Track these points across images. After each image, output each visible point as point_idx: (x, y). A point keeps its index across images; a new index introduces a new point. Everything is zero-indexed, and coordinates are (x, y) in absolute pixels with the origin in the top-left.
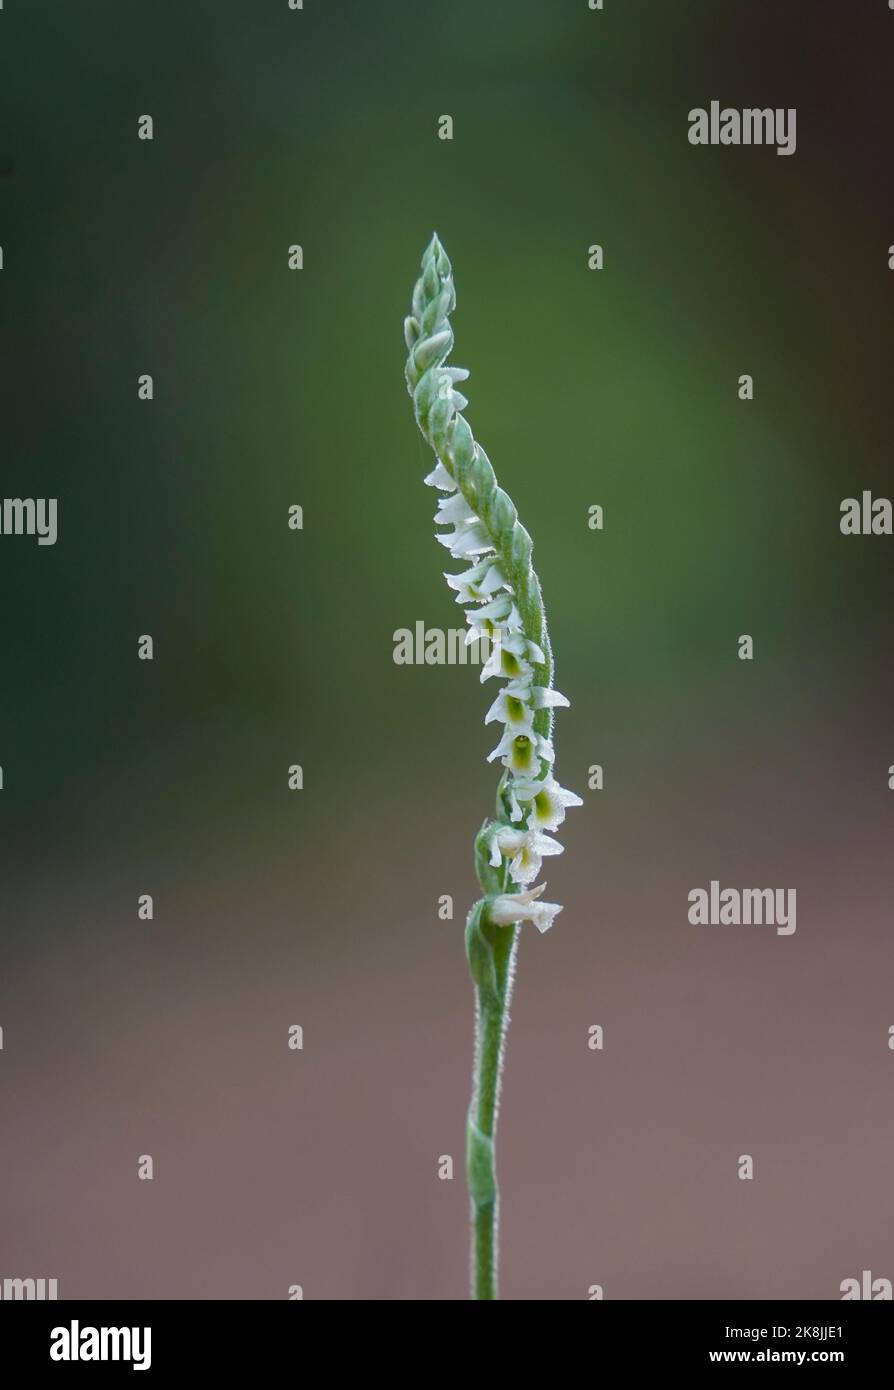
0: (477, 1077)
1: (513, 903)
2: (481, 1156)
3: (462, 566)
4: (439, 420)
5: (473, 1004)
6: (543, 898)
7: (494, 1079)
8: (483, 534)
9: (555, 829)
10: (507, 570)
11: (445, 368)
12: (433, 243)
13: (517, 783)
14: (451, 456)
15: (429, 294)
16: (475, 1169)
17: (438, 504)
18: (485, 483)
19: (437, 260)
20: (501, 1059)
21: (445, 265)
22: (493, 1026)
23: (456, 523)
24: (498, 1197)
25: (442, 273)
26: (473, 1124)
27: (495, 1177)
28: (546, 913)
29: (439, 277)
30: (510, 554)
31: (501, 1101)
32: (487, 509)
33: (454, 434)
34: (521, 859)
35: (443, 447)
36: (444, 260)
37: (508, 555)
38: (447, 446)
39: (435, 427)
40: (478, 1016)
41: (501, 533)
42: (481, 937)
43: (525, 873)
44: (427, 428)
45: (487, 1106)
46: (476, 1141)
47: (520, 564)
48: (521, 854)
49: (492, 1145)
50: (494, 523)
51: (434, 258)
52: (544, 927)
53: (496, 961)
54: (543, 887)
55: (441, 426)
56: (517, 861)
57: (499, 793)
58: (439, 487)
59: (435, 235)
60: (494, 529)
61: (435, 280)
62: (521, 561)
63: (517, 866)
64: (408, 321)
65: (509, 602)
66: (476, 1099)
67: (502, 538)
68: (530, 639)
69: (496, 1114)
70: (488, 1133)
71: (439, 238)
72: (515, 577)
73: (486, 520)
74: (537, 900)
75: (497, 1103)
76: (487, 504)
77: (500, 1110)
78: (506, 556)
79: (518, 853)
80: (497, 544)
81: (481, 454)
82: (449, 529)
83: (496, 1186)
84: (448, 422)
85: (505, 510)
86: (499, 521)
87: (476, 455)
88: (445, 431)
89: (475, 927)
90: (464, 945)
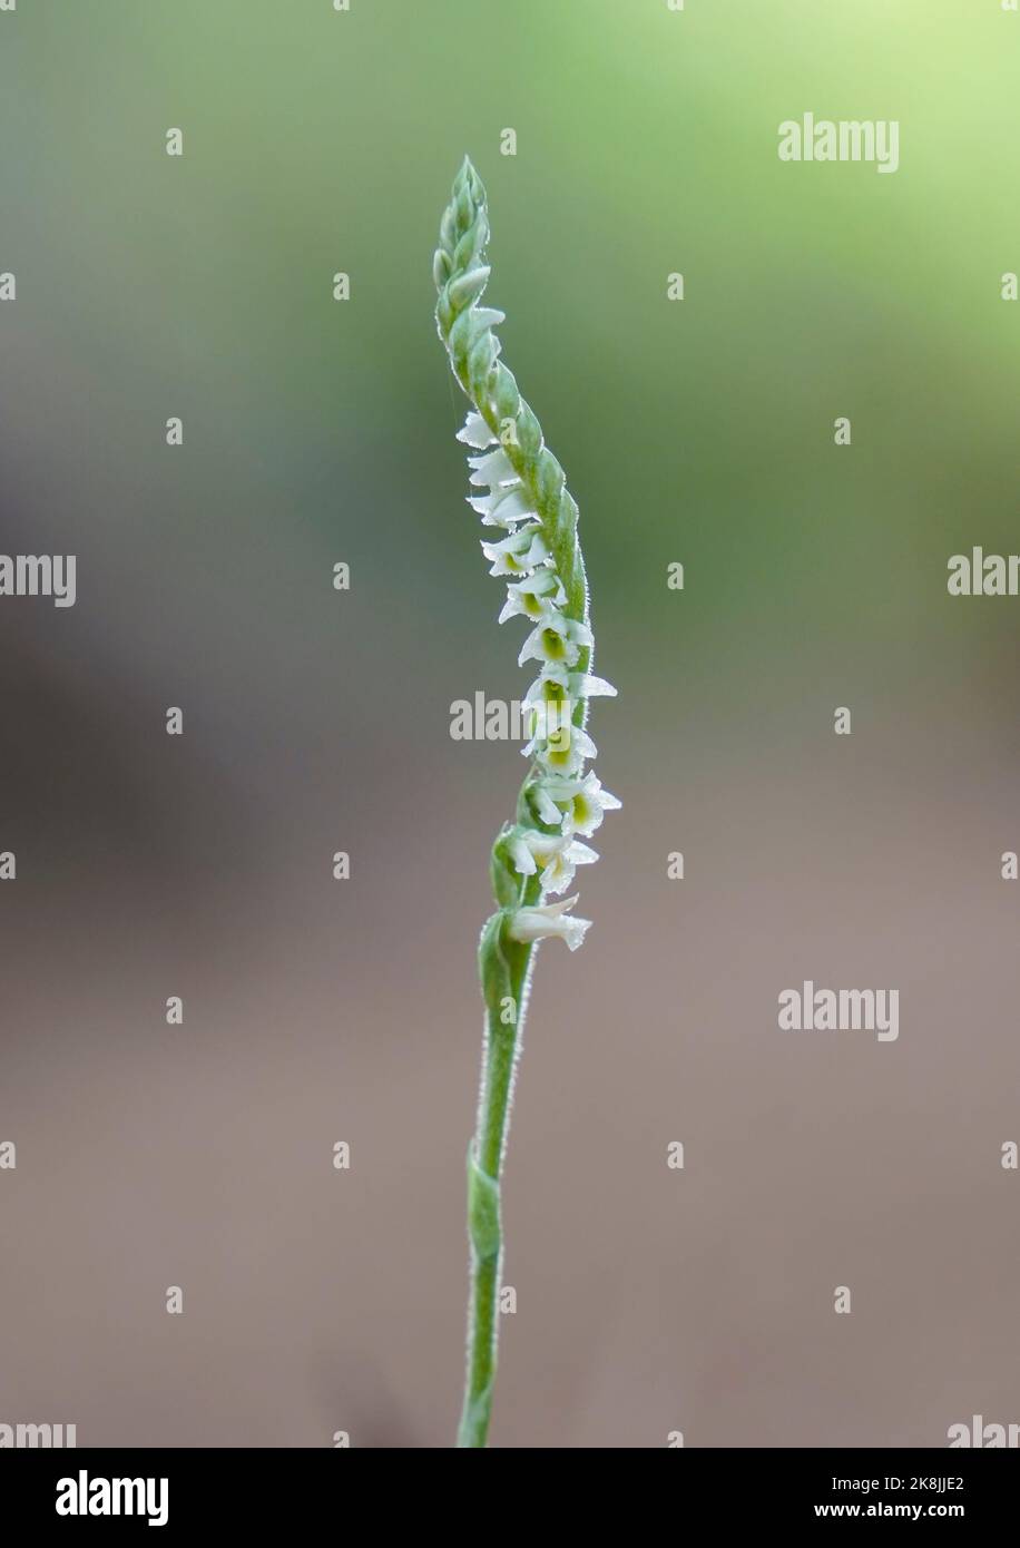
0: (482, 1112)
1: (540, 916)
2: (485, 1201)
3: (498, 534)
4: (480, 367)
5: (482, 1030)
6: (575, 912)
7: (503, 1114)
8: (526, 499)
9: (589, 835)
10: (552, 540)
11: (482, 309)
12: (465, 166)
13: (547, 781)
14: (494, 408)
15: (462, 223)
16: (479, 1217)
17: (468, 463)
18: (532, 440)
19: (471, 185)
20: (511, 1093)
21: (481, 192)
22: (504, 1056)
23: (492, 485)
24: (502, 1248)
25: (477, 201)
26: (475, 1164)
27: (500, 1226)
28: (576, 928)
29: (474, 204)
30: (557, 521)
31: (509, 1139)
32: (533, 471)
33: (498, 384)
34: (555, 867)
35: (484, 398)
36: (479, 186)
37: (554, 522)
38: (488, 398)
39: (476, 375)
40: (486, 1044)
41: (547, 498)
42: (499, 954)
43: (556, 883)
44: (464, 376)
45: (494, 1145)
46: (480, 1184)
47: (565, 533)
48: (555, 861)
49: (497, 1189)
50: (541, 487)
51: (468, 184)
52: (575, 944)
53: (512, 981)
54: (575, 899)
55: (483, 375)
56: (550, 869)
57: (522, 792)
58: (471, 444)
59: (467, 157)
60: (540, 493)
61: (471, 209)
62: (567, 530)
63: (549, 876)
64: (438, 254)
65: (551, 576)
66: (480, 1137)
67: (549, 503)
68: (573, 618)
69: (503, 1155)
70: (494, 1176)
71: (472, 162)
72: (560, 548)
73: (532, 482)
74: (566, 914)
75: (504, 1141)
76: (535, 464)
77: (508, 1149)
78: (552, 524)
79: (552, 860)
80: (543, 511)
81: (526, 409)
82: (484, 491)
83: (502, 1235)
84: (490, 370)
85: (553, 471)
86: (546, 483)
87: (521, 409)
88: (487, 380)
89: (492, 943)
90: (476, 964)
